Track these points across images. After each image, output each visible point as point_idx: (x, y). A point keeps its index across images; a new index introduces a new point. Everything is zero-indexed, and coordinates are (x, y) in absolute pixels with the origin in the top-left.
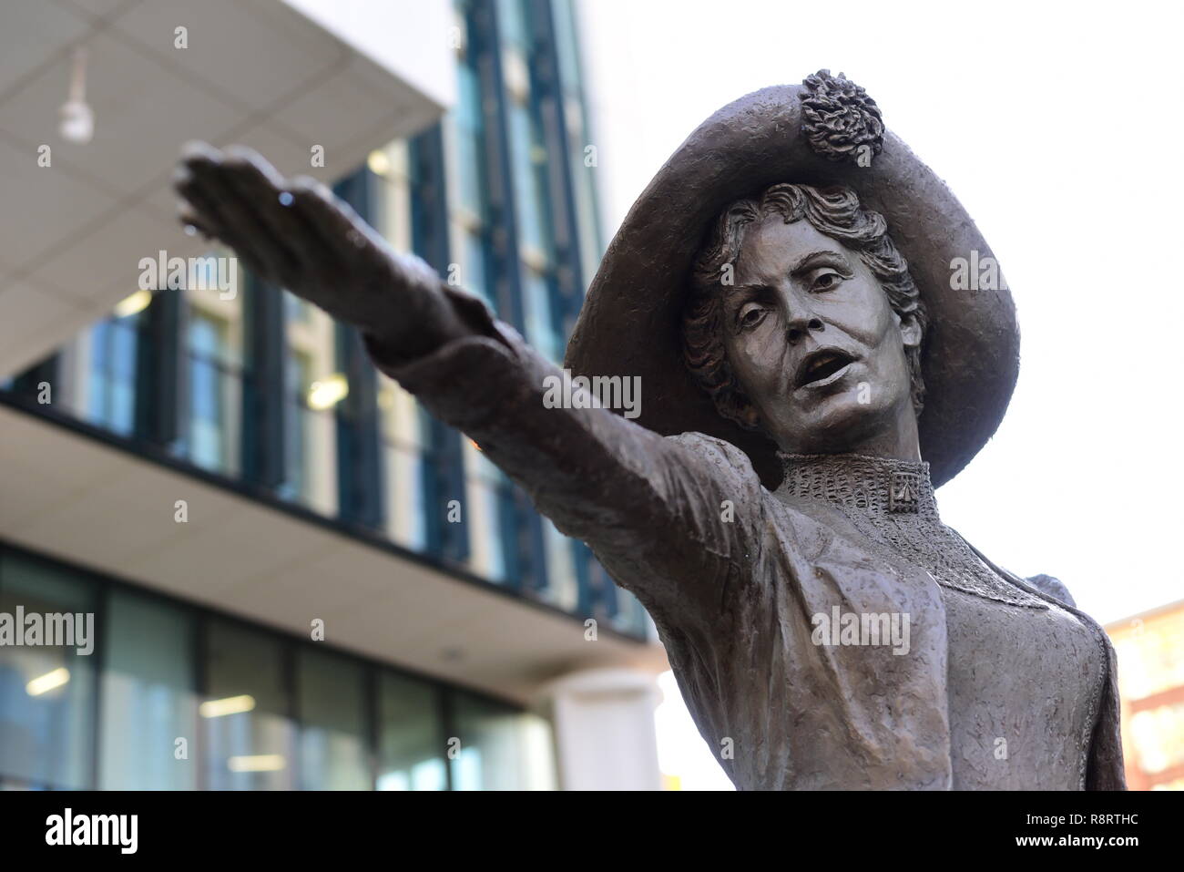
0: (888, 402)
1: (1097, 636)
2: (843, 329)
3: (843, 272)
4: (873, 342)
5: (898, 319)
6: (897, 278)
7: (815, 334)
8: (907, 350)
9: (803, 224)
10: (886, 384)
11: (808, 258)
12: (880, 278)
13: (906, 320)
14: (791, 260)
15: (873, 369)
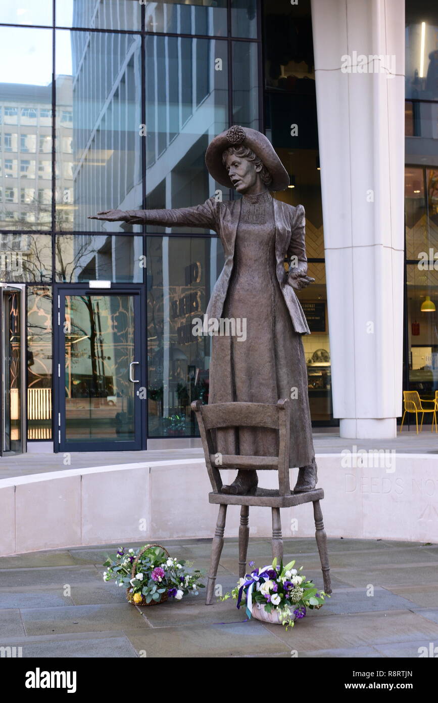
0: (247, 187)
1: (274, 227)
2: (239, 175)
3: (240, 163)
4: (244, 176)
5: (255, 167)
6: (253, 160)
7: (233, 177)
8: (257, 173)
9: (234, 155)
10: (246, 183)
11: (233, 162)
12: (249, 161)
13: (258, 166)
14: (231, 163)
15: (243, 181)
